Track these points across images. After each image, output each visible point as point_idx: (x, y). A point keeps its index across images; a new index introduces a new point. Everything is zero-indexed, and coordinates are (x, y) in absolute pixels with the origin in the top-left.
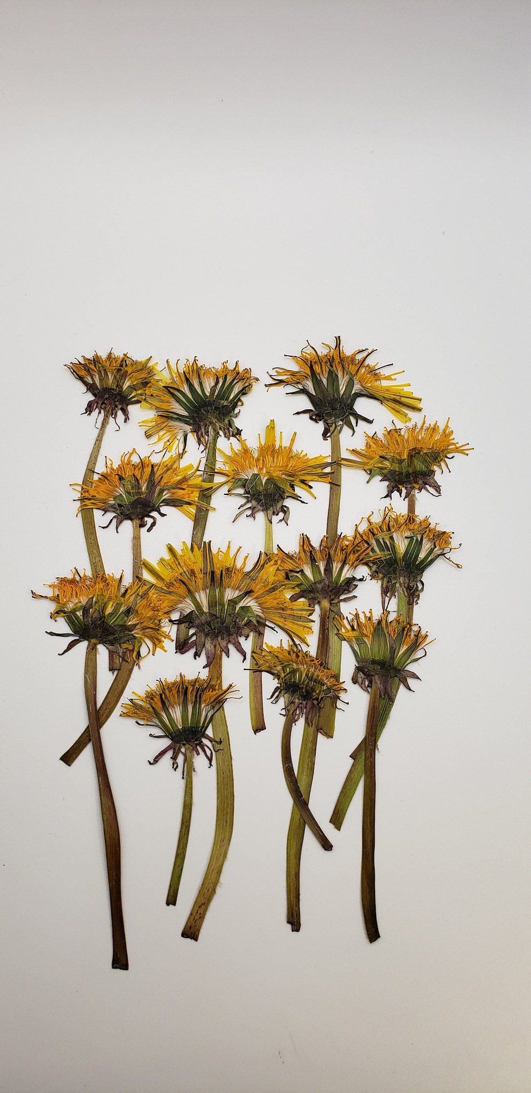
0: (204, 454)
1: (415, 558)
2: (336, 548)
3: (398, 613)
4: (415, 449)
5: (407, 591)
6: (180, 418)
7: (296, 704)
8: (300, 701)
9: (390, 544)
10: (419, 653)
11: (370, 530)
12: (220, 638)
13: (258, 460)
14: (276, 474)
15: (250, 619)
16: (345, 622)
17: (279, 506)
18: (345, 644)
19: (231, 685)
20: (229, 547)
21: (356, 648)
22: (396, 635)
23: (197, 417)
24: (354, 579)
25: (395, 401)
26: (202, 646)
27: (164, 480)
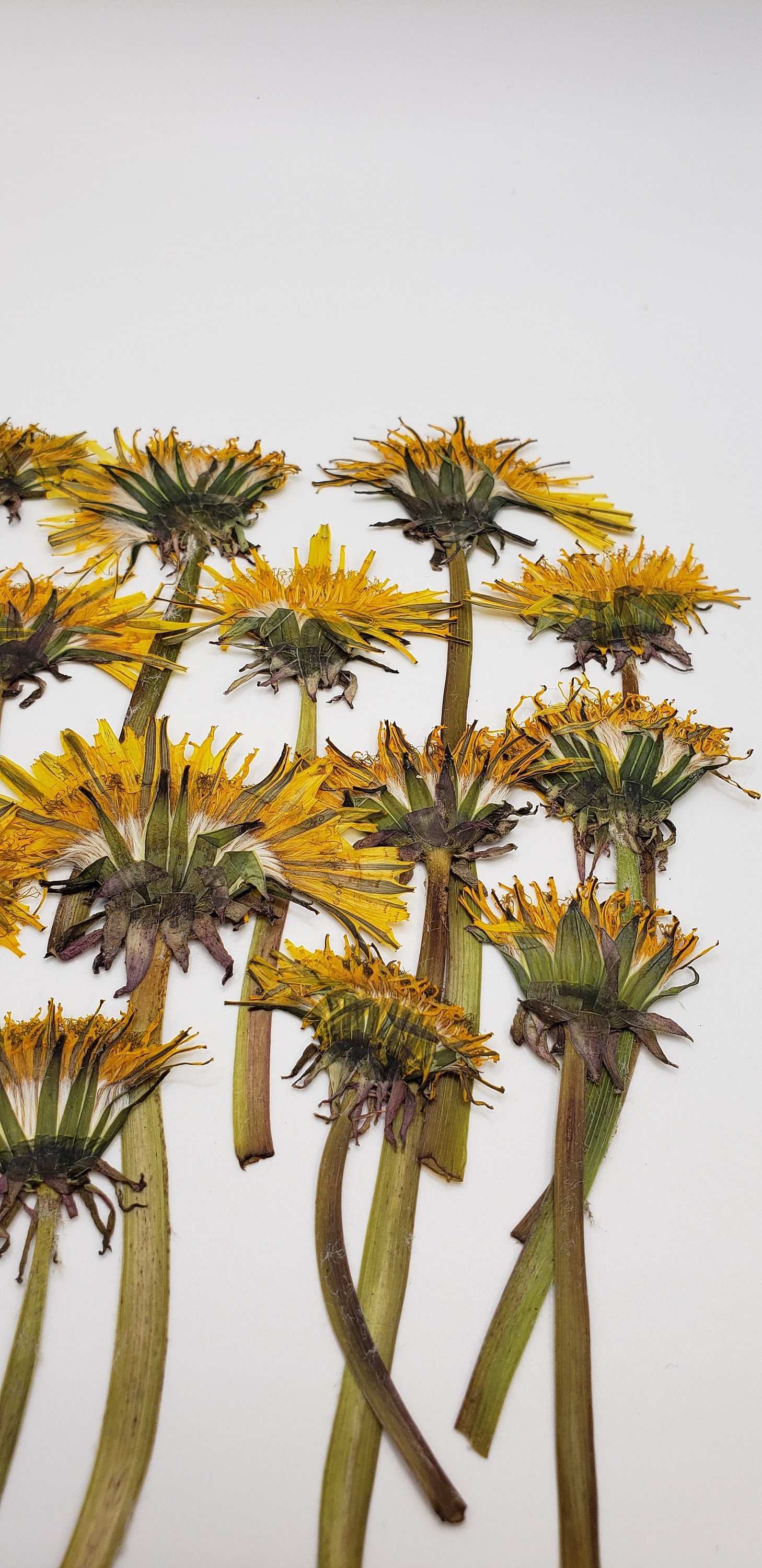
0: (173, 580)
1: (647, 774)
2: (464, 750)
3: (618, 888)
4: (627, 588)
5: (636, 840)
6: (128, 515)
7: (361, 1090)
8: (372, 1082)
9: (589, 744)
10: (681, 978)
11: (539, 718)
12: (166, 925)
13: (290, 590)
14: (329, 614)
15: (250, 881)
16: (490, 903)
17: (334, 669)
18: (490, 954)
19: (184, 1035)
20: (211, 736)
21: (518, 956)
22: (617, 932)
23: (164, 518)
24: (507, 807)
25: (578, 515)
26: (118, 942)
27: (78, 615)
